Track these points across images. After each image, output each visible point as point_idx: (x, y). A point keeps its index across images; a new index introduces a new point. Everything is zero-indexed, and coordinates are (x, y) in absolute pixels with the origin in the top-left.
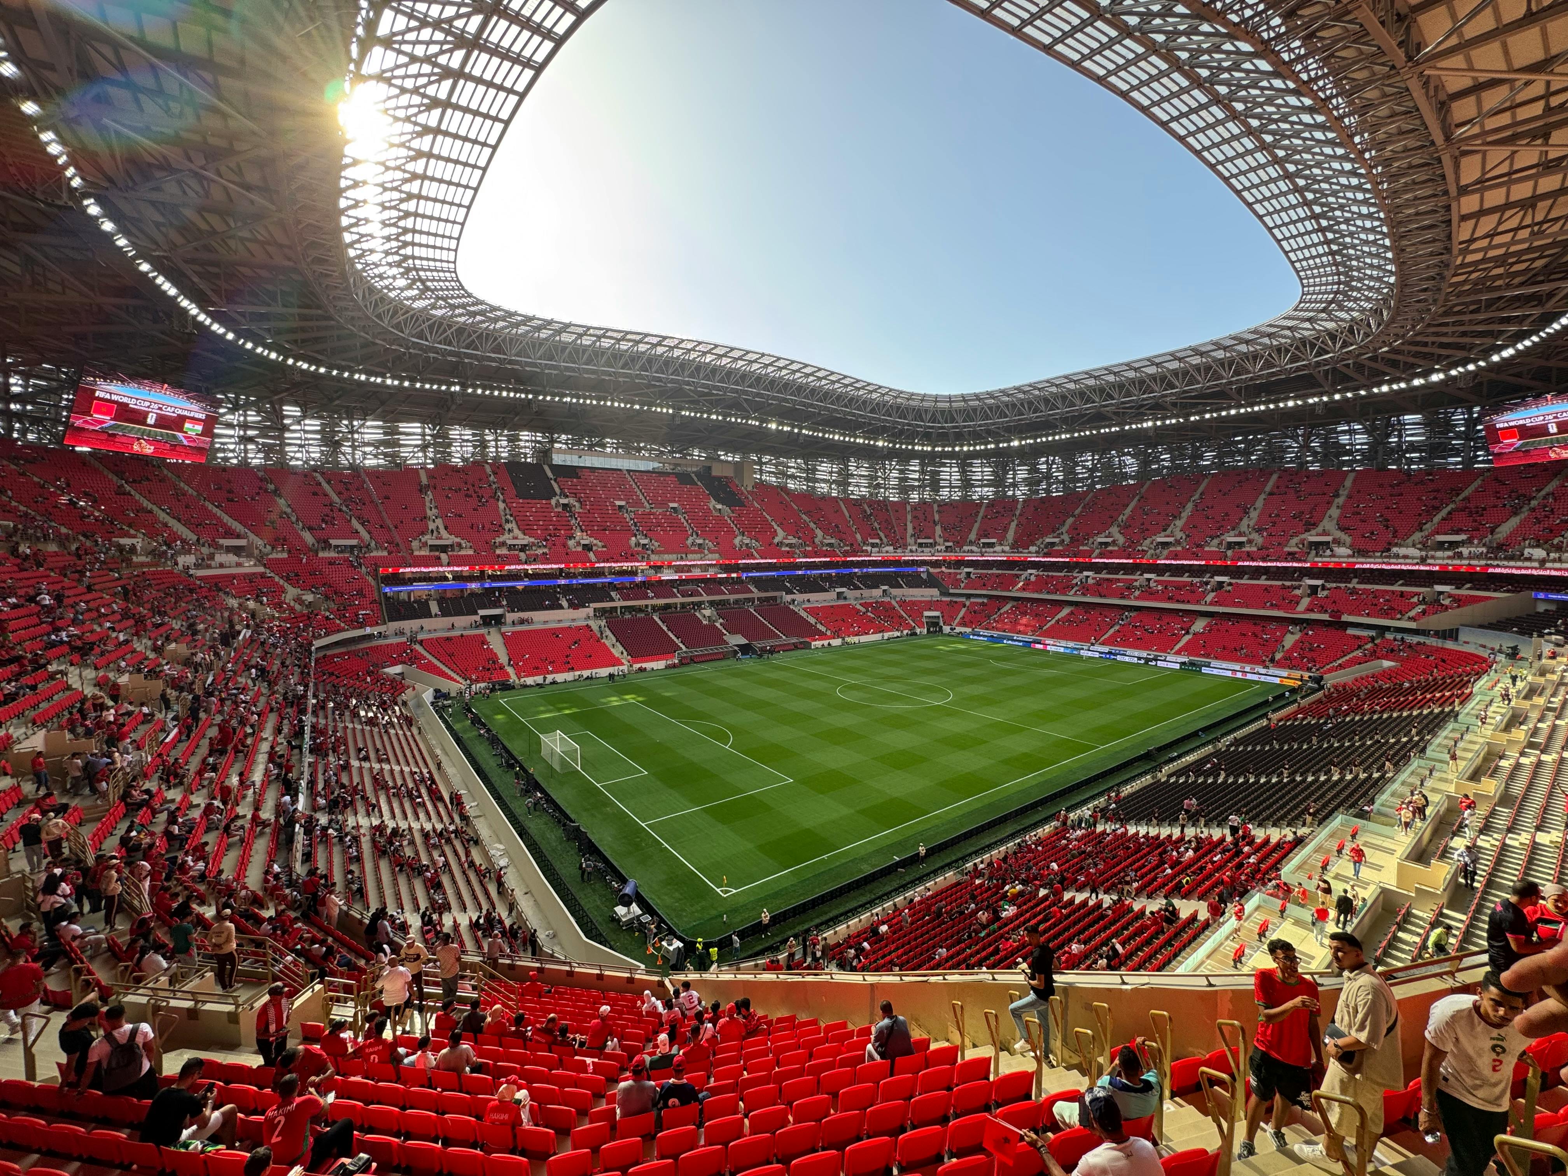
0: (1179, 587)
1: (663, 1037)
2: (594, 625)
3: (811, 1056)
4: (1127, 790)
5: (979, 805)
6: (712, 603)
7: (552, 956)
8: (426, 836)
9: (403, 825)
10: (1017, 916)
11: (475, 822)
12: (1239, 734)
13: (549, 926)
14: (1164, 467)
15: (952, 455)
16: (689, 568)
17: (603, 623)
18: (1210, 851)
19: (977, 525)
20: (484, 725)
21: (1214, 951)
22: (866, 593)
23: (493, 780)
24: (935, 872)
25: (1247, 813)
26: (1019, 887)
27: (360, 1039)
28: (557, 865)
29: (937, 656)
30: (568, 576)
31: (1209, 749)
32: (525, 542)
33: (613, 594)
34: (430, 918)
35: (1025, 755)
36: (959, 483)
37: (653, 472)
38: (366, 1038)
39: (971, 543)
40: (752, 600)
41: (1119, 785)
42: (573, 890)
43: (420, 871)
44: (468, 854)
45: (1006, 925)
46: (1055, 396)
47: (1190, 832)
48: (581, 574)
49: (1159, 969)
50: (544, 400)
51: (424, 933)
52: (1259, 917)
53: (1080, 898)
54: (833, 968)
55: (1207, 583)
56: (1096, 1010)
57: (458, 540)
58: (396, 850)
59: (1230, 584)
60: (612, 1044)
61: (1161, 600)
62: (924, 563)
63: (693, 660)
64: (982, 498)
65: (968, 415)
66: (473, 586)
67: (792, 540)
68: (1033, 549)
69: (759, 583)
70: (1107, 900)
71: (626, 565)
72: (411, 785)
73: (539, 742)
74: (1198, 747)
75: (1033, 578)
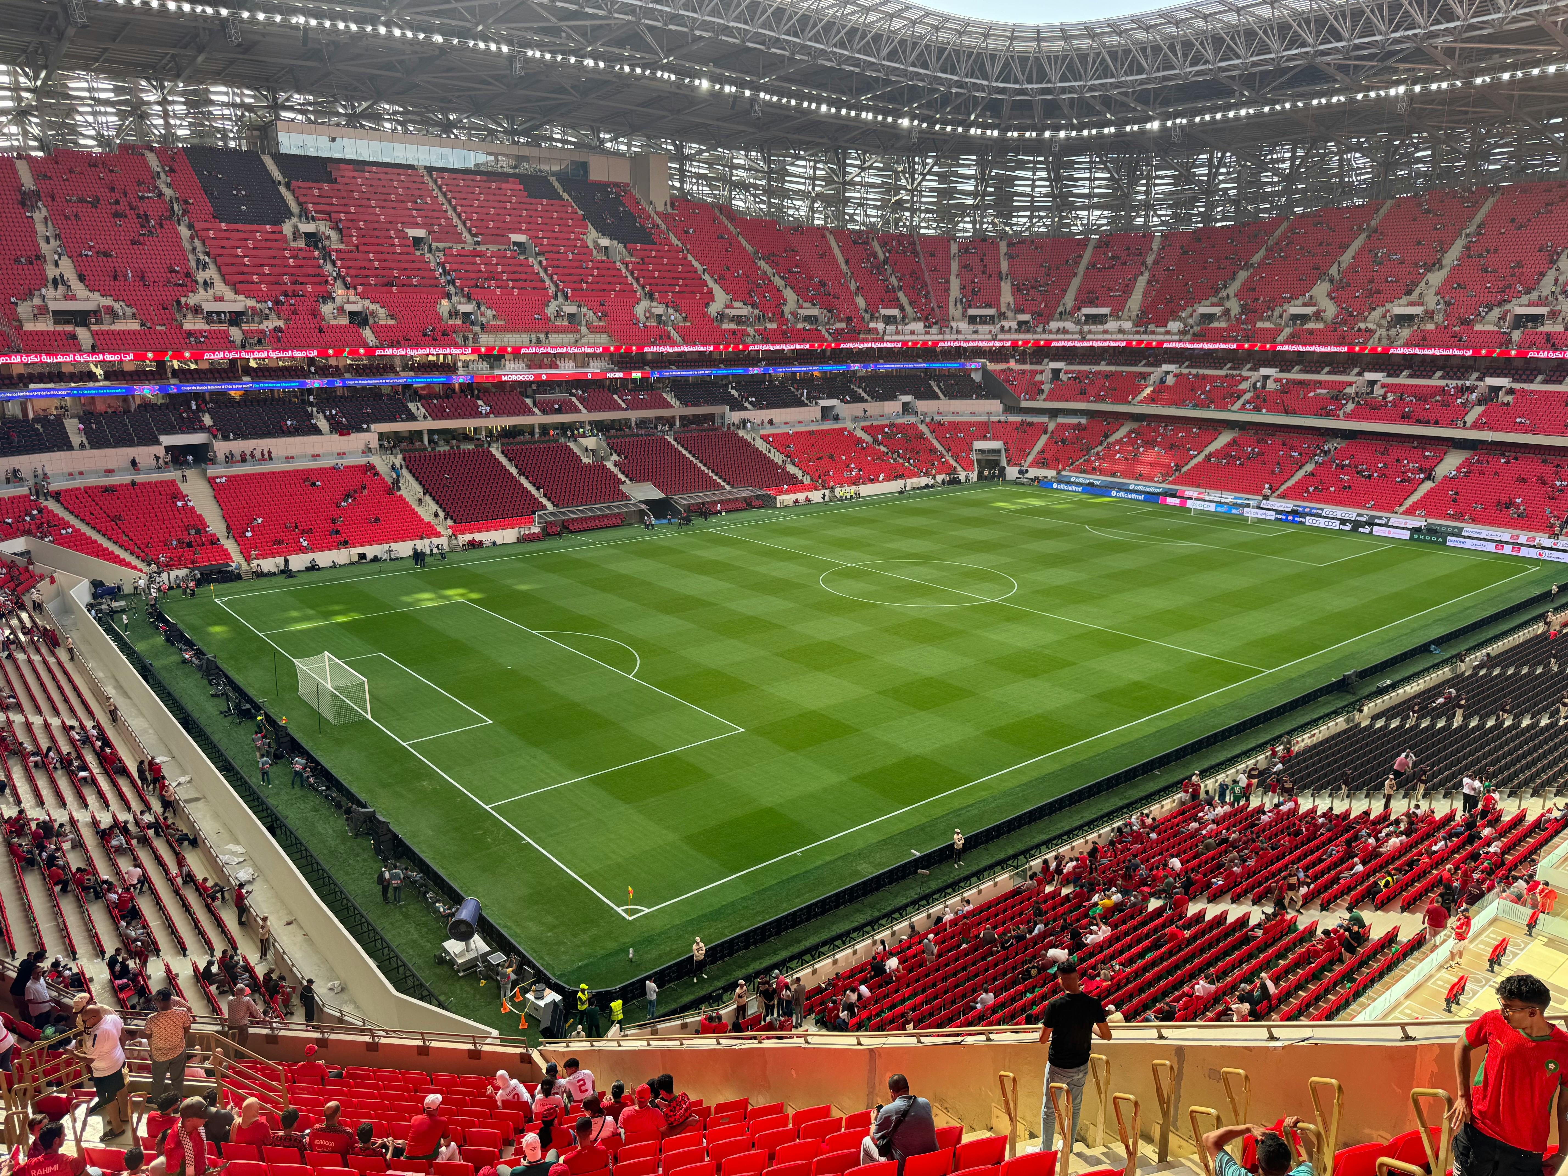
0: (1423, 395)
1: (531, 1138)
2: (383, 463)
3: (771, 1157)
4: (1304, 741)
5: (1056, 767)
6: (600, 427)
7: (340, 1020)
8: (104, 836)
9: (60, 817)
10: (1109, 942)
11: (189, 809)
12: (1495, 649)
13: (332, 974)
14: (1419, 174)
15: (1036, 147)
16: (552, 361)
17: (398, 460)
18: (1428, 835)
19: (1076, 283)
20: (190, 644)
21: (1417, 988)
22: (874, 408)
23: (215, 738)
24: (979, 874)
25: (1494, 775)
26: (1117, 897)
27: (22, 1159)
28: (339, 877)
29: (996, 519)
30: (323, 371)
31: (1445, 673)
32: (238, 307)
33: (412, 406)
34: (125, 967)
35: (1138, 686)
36: (1047, 202)
37: (476, 171)
38: (30, 1156)
39: (1062, 316)
40: (670, 421)
41: (1290, 733)
42: (371, 917)
43: (99, 891)
44: (181, 862)
45: (1092, 955)
46: (1234, 32)
47: (1400, 807)
48: (349, 368)
49: (1329, 1017)
50: (253, 20)
51: (116, 991)
52: (1492, 938)
53: (1212, 911)
54: (810, 1027)
55: (1471, 389)
56: (1226, 1079)
57: (108, 301)
58: (52, 859)
59: (1511, 391)
60: (448, 1152)
61: (1392, 420)
62: (978, 353)
63: (566, 528)
64: (1088, 230)
65: (1071, 68)
66: (147, 391)
67: (741, 310)
68: (1174, 326)
69: (681, 388)
70: (1257, 915)
71: (435, 354)
72: (65, 749)
73: (292, 672)
74: (1427, 670)
75: (1170, 380)
